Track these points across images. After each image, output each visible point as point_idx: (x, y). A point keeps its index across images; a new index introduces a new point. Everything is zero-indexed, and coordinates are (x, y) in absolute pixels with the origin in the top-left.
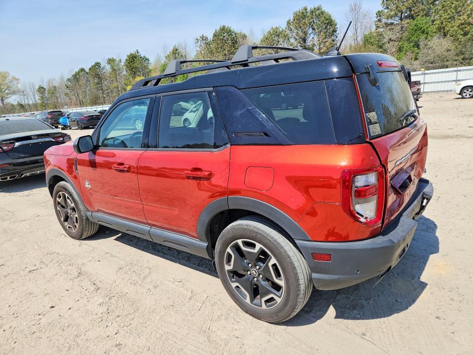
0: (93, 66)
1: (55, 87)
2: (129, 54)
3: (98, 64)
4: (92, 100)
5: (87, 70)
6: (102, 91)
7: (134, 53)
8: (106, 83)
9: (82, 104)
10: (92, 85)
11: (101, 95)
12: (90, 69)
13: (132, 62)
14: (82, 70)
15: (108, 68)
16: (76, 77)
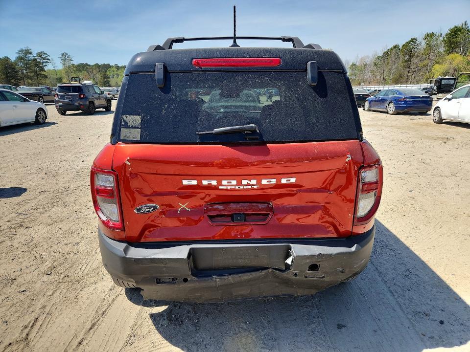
0: (407, 43)
1: (366, 65)
2: (453, 27)
3: (414, 40)
4: (396, 78)
5: (401, 47)
6: (408, 69)
7: (460, 25)
8: (416, 61)
9: (384, 82)
10: (400, 62)
11: (406, 73)
12: (404, 45)
13: (453, 36)
14: (396, 47)
15: (424, 43)
16: (387, 55)
